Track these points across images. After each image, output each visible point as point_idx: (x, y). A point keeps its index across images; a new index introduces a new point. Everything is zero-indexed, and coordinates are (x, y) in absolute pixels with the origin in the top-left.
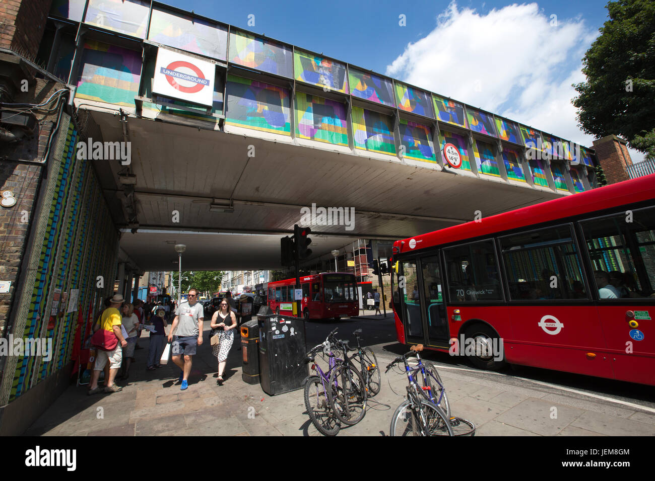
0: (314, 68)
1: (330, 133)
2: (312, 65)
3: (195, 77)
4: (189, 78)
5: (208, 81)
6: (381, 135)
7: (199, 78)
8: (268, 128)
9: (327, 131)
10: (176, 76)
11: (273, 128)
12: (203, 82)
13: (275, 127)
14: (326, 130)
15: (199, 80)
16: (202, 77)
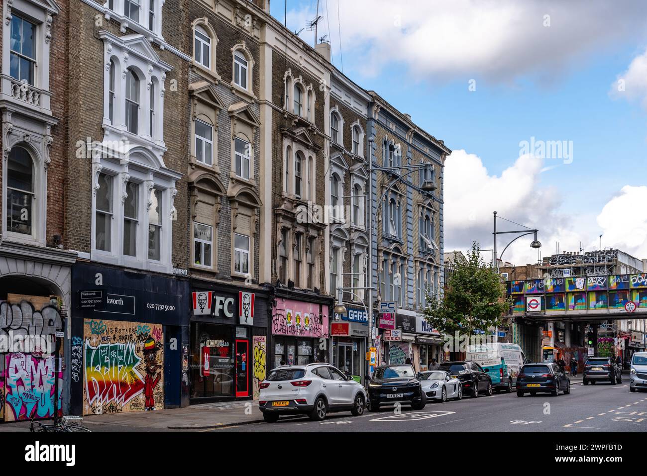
0: (573, 283)
4: (535, 304)
5: (539, 303)
6: (602, 301)
10: (531, 305)
16: (537, 303)
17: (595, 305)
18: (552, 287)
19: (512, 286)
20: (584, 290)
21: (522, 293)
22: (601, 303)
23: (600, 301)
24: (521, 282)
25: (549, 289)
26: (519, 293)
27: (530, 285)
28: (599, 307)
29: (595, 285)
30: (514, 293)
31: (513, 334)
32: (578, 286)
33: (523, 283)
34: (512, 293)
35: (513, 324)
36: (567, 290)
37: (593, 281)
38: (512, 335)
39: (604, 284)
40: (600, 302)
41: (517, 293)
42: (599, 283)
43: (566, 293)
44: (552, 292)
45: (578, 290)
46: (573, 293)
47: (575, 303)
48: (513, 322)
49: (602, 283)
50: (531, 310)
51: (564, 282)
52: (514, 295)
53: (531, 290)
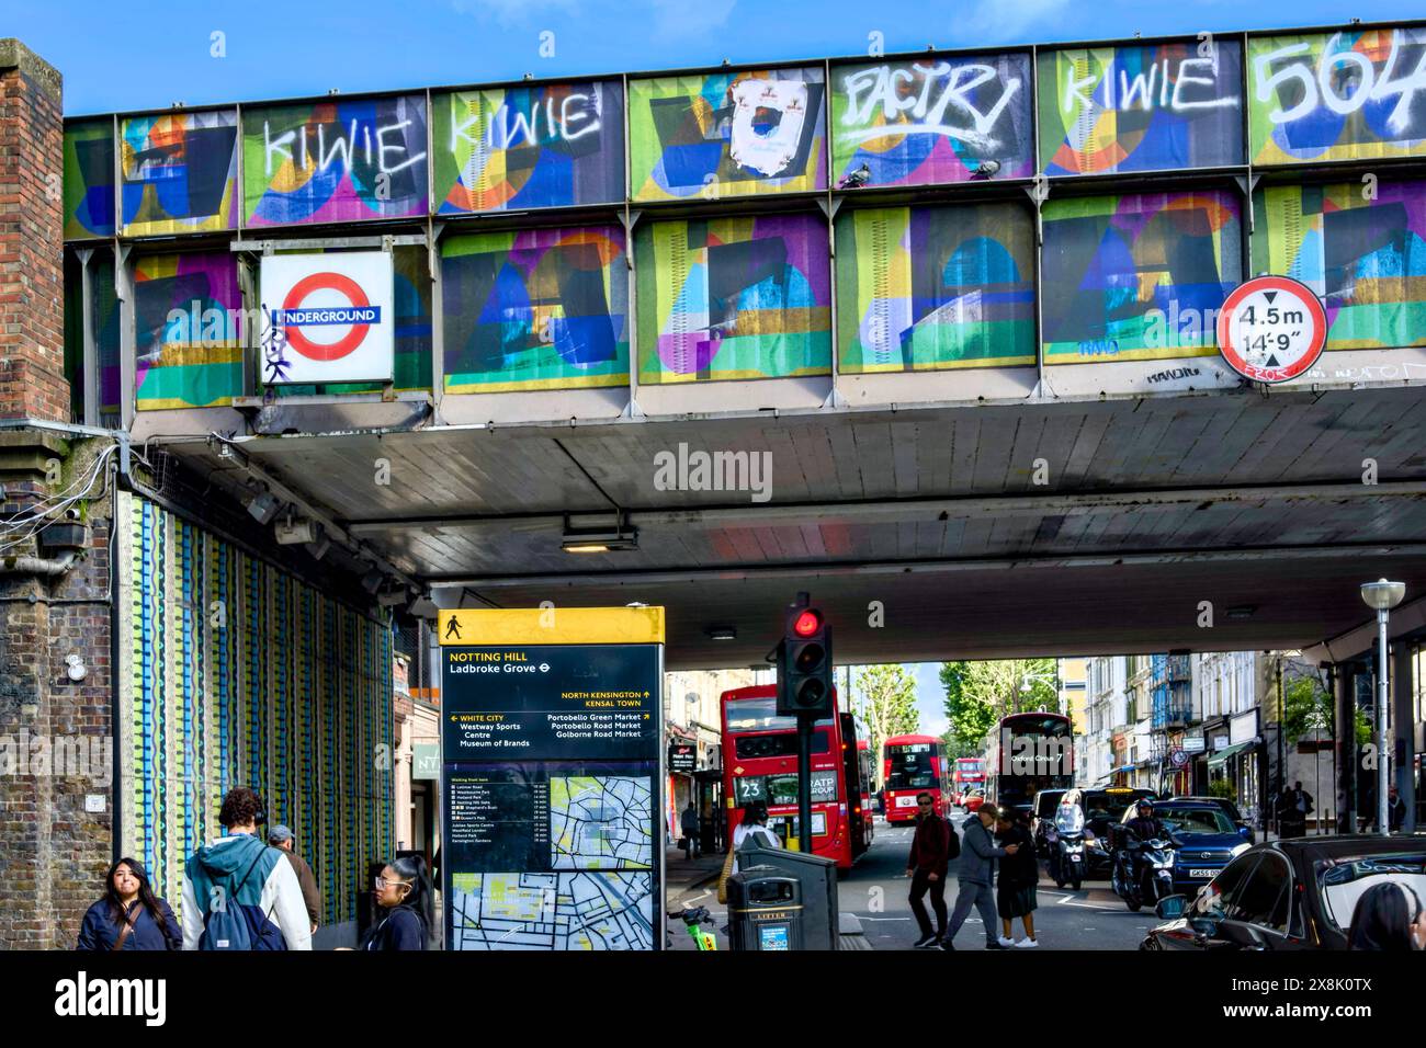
0: (702, 127)
1: (764, 342)
2: (695, 118)
3: (345, 310)
4: (332, 316)
5: (377, 310)
6: (976, 294)
7: (356, 309)
8: (566, 374)
9: (757, 338)
10: (304, 323)
11: (580, 373)
12: (365, 316)
13: (585, 366)
14: (752, 333)
15: (357, 314)
16: (361, 302)
17: (907, 336)
18: (498, 163)
19: (122, 166)
20: (803, 184)
21: (216, 223)
22: (963, 317)
23: (950, 296)
24: (212, 122)
25: (469, 185)
26: (192, 226)
27: (295, 148)
28: (945, 356)
29: (914, 142)
30: (146, 229)
31: (128, 597)
32: (747, 147)
33: (231, 132)
34: (128, 231)
35: (127, 505)
36: (647, 183)
37: (893, 106)
38: (113, 608)
39: (1003, 128)
40: (960, 306)
41: (169, 227)
42: (954, 117)
43: (629, 222)
44: (501, 207)
45: (751, 188)
46: (698, 217)
47: (719, 311)
48: (123, 484)
49: (985, 123)
50: (302, 369)
51: (617, 120)
52: (142, 251)
53: (298, 199)
